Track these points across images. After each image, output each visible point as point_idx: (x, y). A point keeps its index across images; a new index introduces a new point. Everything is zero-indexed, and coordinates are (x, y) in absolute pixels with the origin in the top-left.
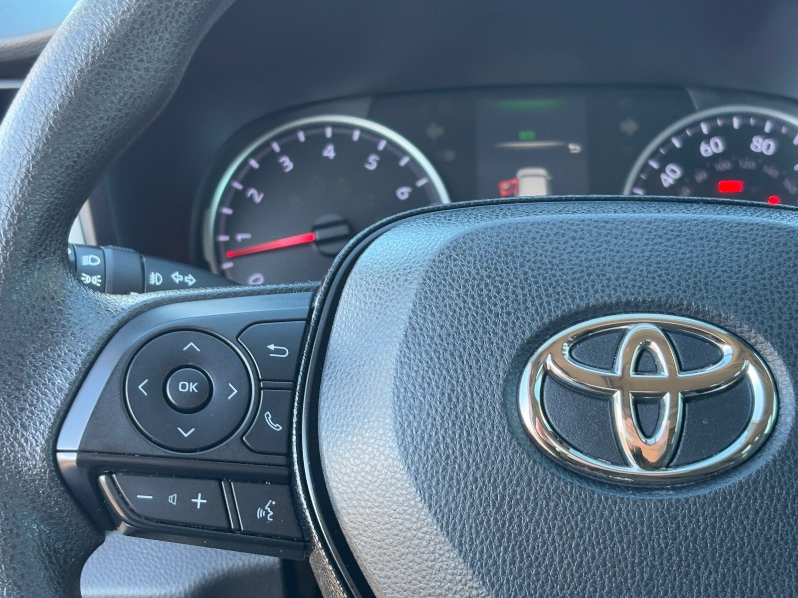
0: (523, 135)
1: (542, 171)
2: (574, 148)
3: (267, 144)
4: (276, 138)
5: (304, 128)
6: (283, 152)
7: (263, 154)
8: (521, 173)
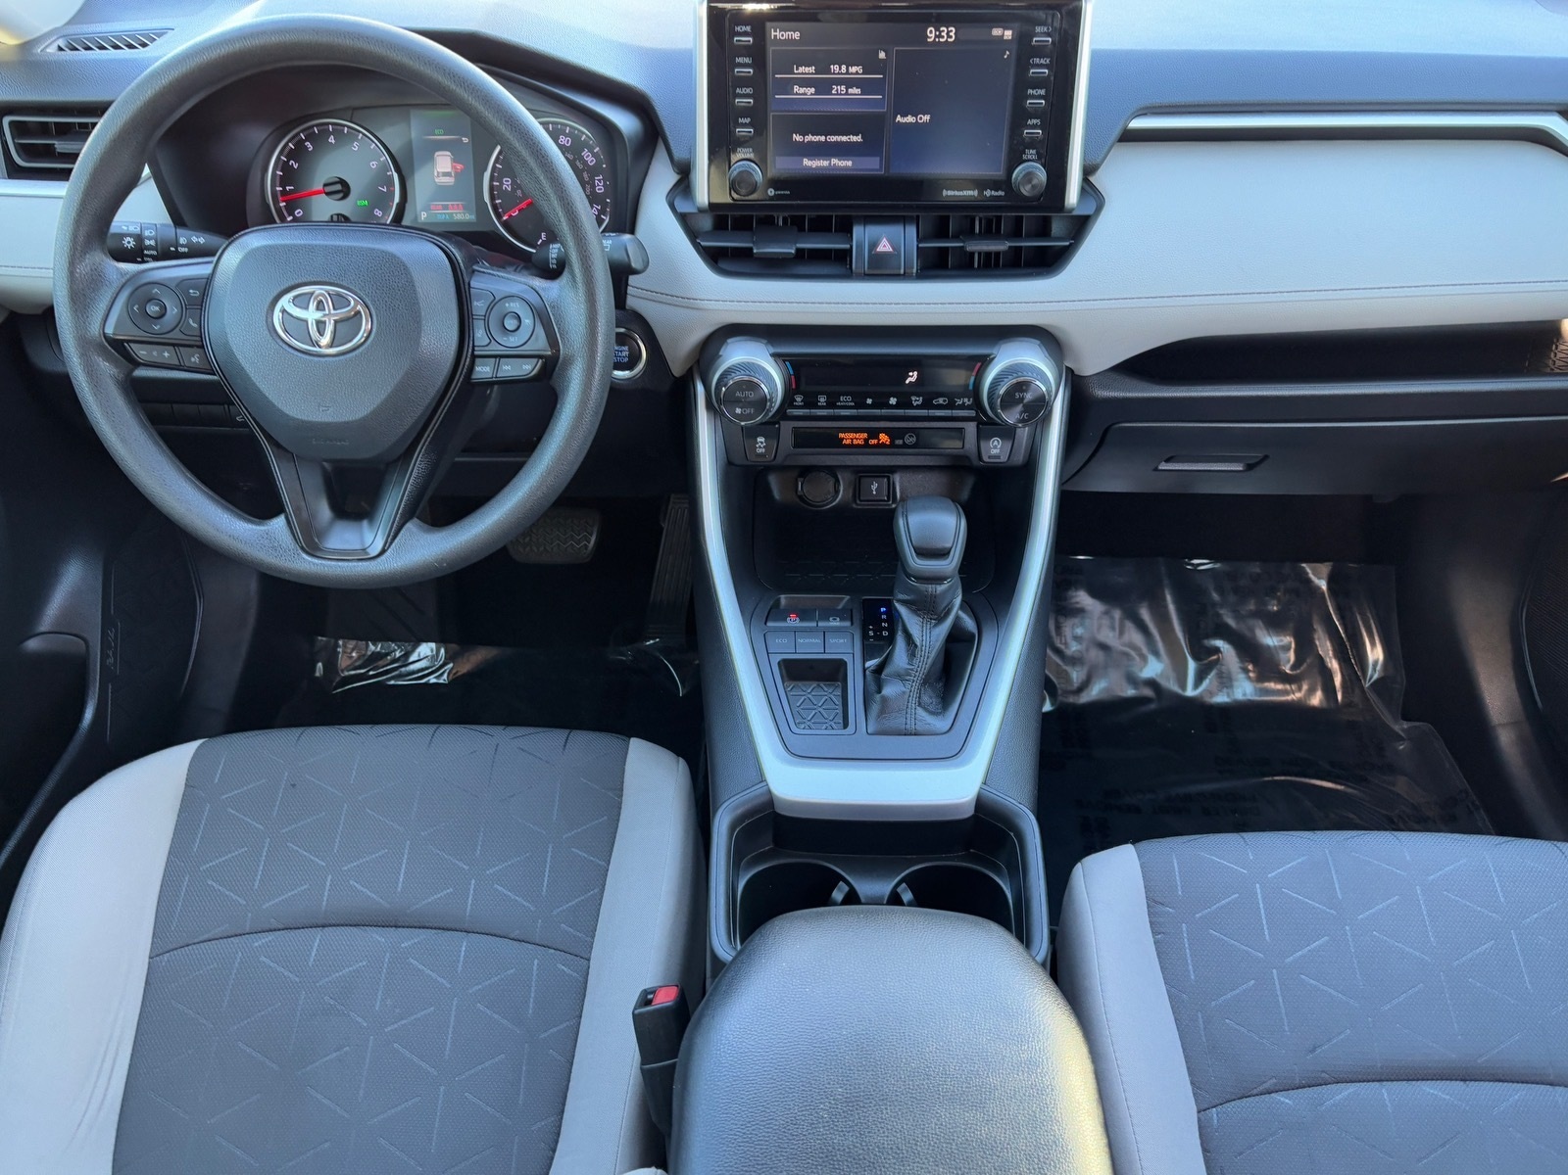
0: (437, 131)
1: (448, 153)
2: (465, 140)
3: (298, 134)
4: (302, 131)
5: (317, 125)
6: (306, 140)
7: (296, 139)
8: (437, 153)
